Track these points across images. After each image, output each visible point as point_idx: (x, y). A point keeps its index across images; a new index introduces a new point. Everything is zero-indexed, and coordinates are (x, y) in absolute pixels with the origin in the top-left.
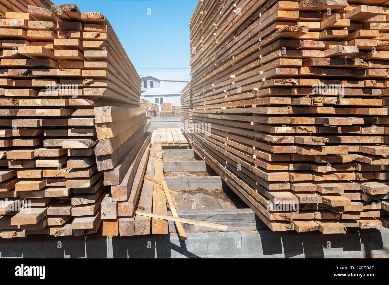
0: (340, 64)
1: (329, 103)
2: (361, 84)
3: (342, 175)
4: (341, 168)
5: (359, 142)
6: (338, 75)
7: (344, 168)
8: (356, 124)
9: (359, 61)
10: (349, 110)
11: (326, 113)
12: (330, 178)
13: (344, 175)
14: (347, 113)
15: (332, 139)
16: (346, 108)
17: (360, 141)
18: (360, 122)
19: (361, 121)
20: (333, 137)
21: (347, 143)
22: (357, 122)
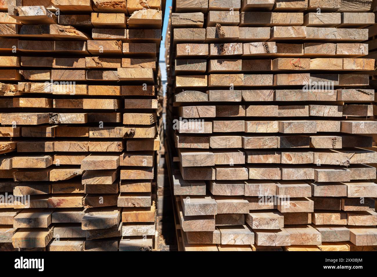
0: (35, 34)
1: (39, 92)
2: (81, 63)
3: (59, 200)
4: (62, 189)
5: (83, 151)
6: (43, 50)
7: (67, 189)
8: (70, 123)
9: (57, 28)
10: (78, 103)
11: (34, 106)
12: (38, 204)
13: (63, 200)
14: (75, 106)
15: (35, 145)
16: (74, 100)
17: (84, 149)
18: (77, 120)
19: (80, 119)
20: (37, 143)
21: (65, 151)
22: (73, 120)
